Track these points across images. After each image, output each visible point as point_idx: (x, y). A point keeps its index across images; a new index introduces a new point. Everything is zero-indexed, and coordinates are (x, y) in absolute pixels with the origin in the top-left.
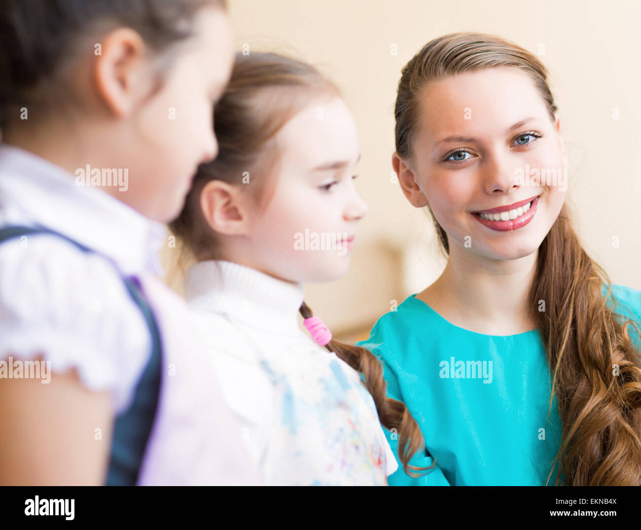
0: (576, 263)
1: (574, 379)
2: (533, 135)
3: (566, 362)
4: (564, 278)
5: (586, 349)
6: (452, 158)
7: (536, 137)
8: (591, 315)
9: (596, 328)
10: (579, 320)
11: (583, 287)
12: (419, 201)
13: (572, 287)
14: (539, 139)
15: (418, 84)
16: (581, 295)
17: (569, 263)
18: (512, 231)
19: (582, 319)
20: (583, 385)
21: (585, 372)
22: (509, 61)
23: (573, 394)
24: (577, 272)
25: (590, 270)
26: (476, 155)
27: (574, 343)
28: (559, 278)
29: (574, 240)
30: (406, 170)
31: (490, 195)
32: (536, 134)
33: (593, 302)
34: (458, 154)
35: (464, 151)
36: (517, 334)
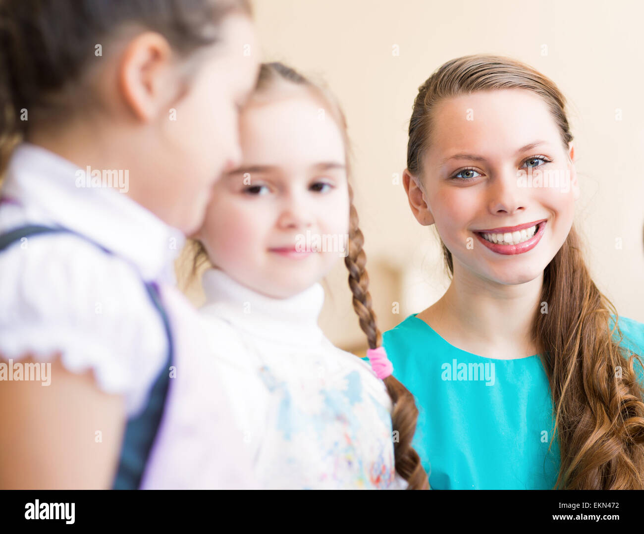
0: (585, 294)
1: (577, 411)
2: (542, 159)
3: (570, 393)
4: (572, 309)
5: (591, 380)
6: (460, 176)
7: (546, 161)
8: (597, 348)
9: (601, 360)
10: (585, 352)
11: (590, 319)
12: (426, 220)
13: (580, 319)
14: (548, 164)
15: (433, 100)
16: (589, 327)
17: (578, 294)
18: (514, 255)
19: (589, 351)
20: (586, 418)
21: (589, 404)
22: (525, 83)
23: (576, 427)
24: (586, 303)
25: (598, 302)
26: (483, 175)
27: (580, 374)
28: (567, 307)
29: (584, 271)
30: (416, 187)
31: (494, 215)
32: (546, 158)
33: (600, 335)
34: (466, 173)
35: (472, 170)
36: (518, 358)
